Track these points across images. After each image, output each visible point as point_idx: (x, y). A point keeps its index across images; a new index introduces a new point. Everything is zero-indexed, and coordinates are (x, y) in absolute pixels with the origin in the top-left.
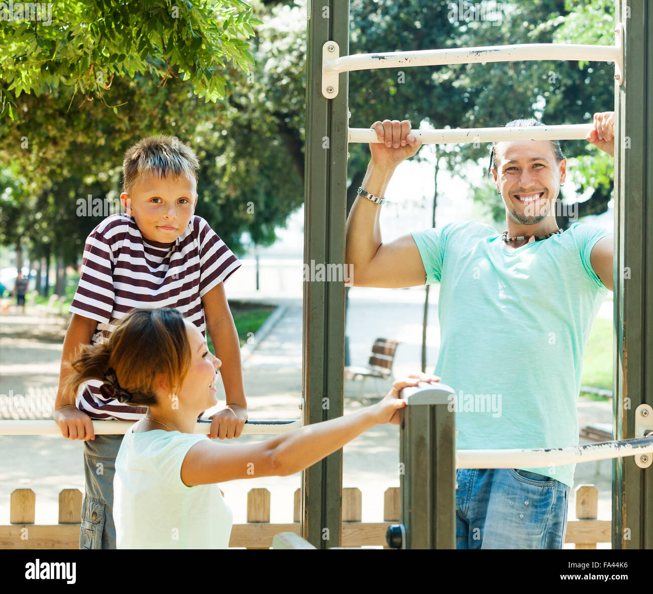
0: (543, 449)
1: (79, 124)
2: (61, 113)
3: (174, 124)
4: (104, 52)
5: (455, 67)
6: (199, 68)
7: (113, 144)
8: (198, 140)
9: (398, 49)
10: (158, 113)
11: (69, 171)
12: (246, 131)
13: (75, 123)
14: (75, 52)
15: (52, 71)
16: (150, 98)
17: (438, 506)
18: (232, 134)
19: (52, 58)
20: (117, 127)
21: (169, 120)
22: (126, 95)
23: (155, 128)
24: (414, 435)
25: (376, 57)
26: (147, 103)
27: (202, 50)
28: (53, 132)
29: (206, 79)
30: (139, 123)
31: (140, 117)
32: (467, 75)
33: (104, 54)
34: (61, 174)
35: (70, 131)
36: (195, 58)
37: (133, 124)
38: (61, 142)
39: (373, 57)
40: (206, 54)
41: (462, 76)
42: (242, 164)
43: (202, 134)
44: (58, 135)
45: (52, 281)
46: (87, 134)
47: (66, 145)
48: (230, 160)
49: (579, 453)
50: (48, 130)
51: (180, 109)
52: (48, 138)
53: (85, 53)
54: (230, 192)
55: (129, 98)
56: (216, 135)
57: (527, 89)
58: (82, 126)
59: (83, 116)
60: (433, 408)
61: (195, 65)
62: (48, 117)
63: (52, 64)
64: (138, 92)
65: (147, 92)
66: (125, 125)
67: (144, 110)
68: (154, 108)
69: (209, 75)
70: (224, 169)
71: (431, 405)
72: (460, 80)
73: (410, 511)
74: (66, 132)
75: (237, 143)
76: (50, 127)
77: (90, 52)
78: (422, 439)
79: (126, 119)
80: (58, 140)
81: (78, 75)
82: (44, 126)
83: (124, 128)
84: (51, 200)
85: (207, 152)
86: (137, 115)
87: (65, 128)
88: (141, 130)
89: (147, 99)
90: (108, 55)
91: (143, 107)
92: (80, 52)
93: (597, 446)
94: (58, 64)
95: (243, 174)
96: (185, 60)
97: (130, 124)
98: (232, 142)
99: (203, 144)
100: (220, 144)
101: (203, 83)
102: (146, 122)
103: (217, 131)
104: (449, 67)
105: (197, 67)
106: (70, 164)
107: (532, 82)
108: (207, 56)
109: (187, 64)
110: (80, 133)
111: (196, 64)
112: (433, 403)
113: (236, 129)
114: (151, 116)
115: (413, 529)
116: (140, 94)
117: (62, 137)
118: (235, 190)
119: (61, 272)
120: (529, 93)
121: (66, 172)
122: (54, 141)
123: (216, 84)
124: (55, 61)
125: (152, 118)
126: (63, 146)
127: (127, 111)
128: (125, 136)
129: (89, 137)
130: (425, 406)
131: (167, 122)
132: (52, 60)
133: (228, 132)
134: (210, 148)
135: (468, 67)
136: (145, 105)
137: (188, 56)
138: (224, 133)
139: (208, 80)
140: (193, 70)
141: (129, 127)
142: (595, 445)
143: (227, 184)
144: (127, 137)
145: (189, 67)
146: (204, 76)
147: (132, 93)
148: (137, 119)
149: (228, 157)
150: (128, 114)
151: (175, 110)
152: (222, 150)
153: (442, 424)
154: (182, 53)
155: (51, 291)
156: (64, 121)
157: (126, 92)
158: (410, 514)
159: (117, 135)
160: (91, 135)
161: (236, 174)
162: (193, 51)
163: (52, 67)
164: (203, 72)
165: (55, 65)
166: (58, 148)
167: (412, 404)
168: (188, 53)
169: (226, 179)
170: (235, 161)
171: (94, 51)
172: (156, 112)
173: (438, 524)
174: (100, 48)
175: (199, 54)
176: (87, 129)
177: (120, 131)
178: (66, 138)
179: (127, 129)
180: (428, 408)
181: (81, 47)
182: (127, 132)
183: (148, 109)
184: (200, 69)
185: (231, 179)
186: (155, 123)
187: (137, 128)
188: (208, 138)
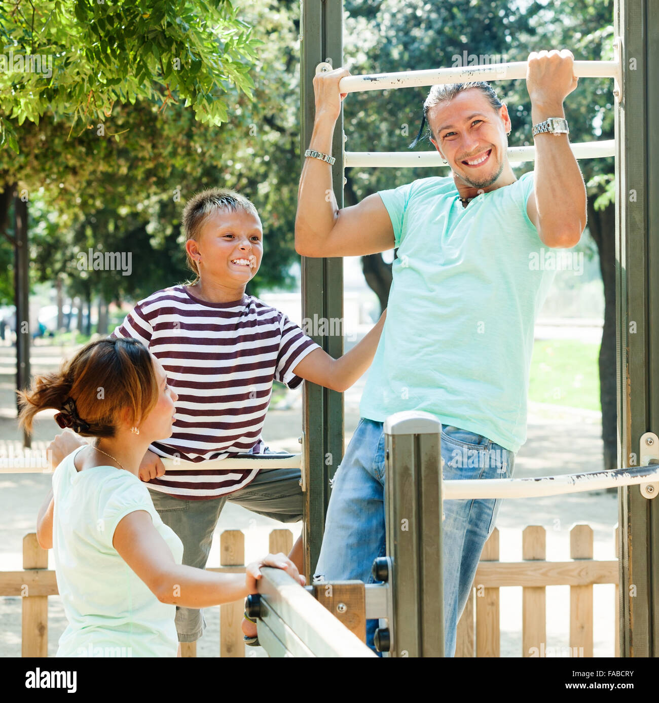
0: (533, 479)
1: (99, 152)
2: (81, 141)
3: (199, 150)
4: (101, 78)
5: (503, 83)
6: (199, 92)
7: (135, 172)
8: (239, 166)
9: (442, 65)
10: (182, 139)
11: (102, 202)
12: (289, 156)
13: (95, 152)
14: (73, 78)
15: (50, 99)
16: (172, 123)
17: (424, 538)
18: (274, 159)
19: (49, 85)
20: (140, 155)
21: (195, 147)
22: (149, 121)
23: (179, 155)
24: (398, 465)
25: (368, 79)
26: (170, 129)
27: (202, 73)
28: (72, 162)
29: (207, 104)
30: (162, 151)
31: (163, 144)
32: (516, 92)
33: (101, 80)
34: (93, 205)
35: (90, 160)
36: (195, 83)
37: (156, 151)
38: (81, 172)
39: (365, 79)
40: (207, 77)
41: (511, 93)
42: (285, 191)
43: (243, 160)
44: (78, 164)
45: (95, 319)
46: (108, 163)
47: (85, 175)
48: (274, 187)
49: (572, 482)
50: (66, 159)
51: (205, 135)
52: (67, 167)
53: (83, 80)
54: (274, 221)
55: (151, 124)
56: (258, 160)
57: (580, 105)
58: (102, 155)
59: (104, 144)
60: (417, 437)
61: (195, 90)
62: (67, 145)
63: (50, 91)
64: (160, 118)
65: (170, 118)
66: (148, 152)
67: (168, 138)
68: (178, 134)
69: (210, 100)
70: (267, 196)
71: (415, 435)
72: (508, 97)
73: (396, 543)
74: (86, 161)
75: (280, 169)
76: (69, 156)
77: (86, 78)
78: (406, 469)
79: (149, 146)
80: (78, 169)
81: (77, 102)
82: (63, 155)
83: (147, 156)
84: (89, 232)
85: (248, 178)
86: (161, 141)
87: (84, 156)
88: (164, 158)
89: (169, 124)
90: (105, 82)
91: (166, 133)
92: (77, 79)
93: (592, 475)
94: (56, 91)
95: (287, 203)
96: (185, 84)
97: (153, 152)
98: (275, 167)
99: (244, 171)
100: (262, 170)
101: (204, 108)
102: (169, 149)
103: (259, 156)
104: (497, 83)
105: (197, 92)
106: (103, 195)
107: (585, 97)
108: (208, 79)
109: (188, 89)
110: (101, 162)
111: (196, 88)
112: (417, 432)
113: (278, 154)
114: (175, 143)
115: (399, 561)
116: (162, 120)
117: (82, 166)
118: (278, 218)
119: (103, 310)
120: (583, 110)
121: (99, 203)
122: (74, 171)
123: (217, 109)
124: (53, 88)
125: (176, 145)
126: (83, 176)
127: (150, 138)
128: (148, 164)
129: (111, 166)
130: (410, 435)
131: (192, 149)
132: (49, 87)
133: (270, 158)
134: (252, 174)
135: (517, 84)
136: (168, 131)
137: (188, 81)
138: (267, 158)
139: (209, 104)
140: (194, 95)
141: (152, 155)
142: (590, 474)
143: (270, 212)
144: (150, 165)
145: (190, 92)
146: (205, 102)
147: (154, 118)
148: (160, 146)
149: (271, 184)
150: (152, 141)
151: (200, 136)
152: (265, 176)
153: (426, 454)
154: (182, 77)
155: (93, 330)
156: (83, 150)
157: (148, 118)
158: (395, 546)
159: (140, 163)
160: (113, 163)
161: (281, 201)
162: (193, 75)
163: (49, 95)
164: (204, 96)
165: (53, 93)
166: (78, 178)
167: (395, 433)
168: (188, 77)
169: (269, 207)
170: (278, 188)
171: (90, 77)
172: (181, 138)
173: (424, 556)
174: (96, 74)
175: (199, 78)
176: (108, 156)
177: (143, 159)
178: (85, 167)
179: (150, 157)
180: (413, 437)
181: (78, 73)
182: (150, 159)
183: (171, 135)
184: (200, 94)
185: (275, 208)
186: (180, 150)
187: (160, 155)
188: (250, 164)
